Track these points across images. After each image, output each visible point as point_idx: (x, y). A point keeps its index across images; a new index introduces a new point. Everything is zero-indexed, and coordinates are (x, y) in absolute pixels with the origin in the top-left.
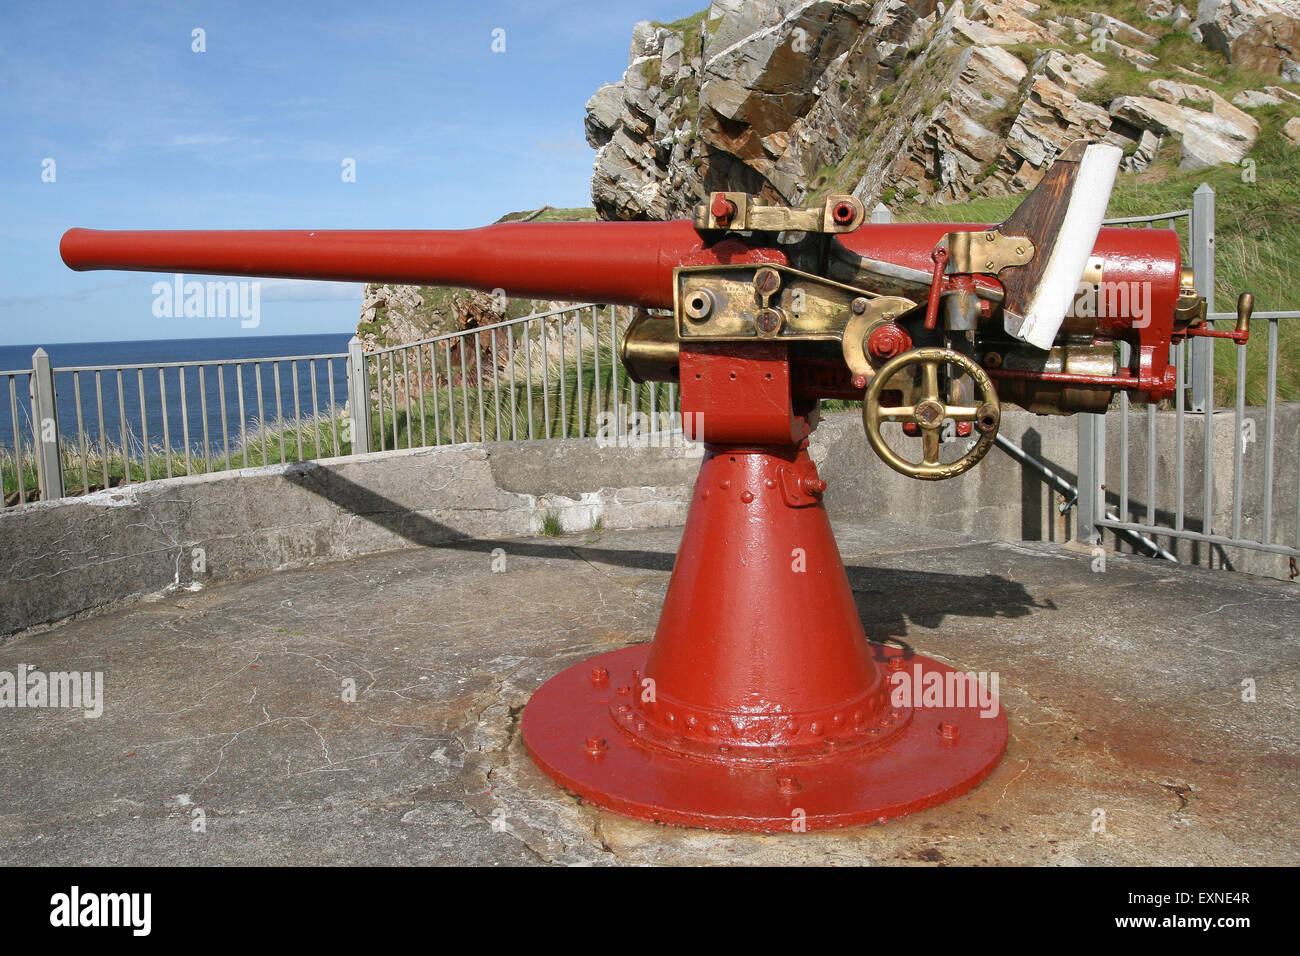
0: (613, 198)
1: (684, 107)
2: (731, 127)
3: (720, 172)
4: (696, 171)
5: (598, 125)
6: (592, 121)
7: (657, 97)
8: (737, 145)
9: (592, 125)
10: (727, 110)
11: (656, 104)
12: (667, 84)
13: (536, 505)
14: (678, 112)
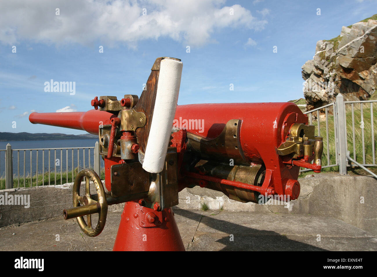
0: (310, 95)
1: (333, 65)
2: (347, 70)
3: (345, 85)
4: (337, 85)
5: (305, 73)
6: (304, 72)
7: (324, 63)
8: (349, 76)
9: (304, 73)
10: (345, 65)
11: (324, 65)
12: (328, 59)
13: (201, 199)
14: (331, 67)
